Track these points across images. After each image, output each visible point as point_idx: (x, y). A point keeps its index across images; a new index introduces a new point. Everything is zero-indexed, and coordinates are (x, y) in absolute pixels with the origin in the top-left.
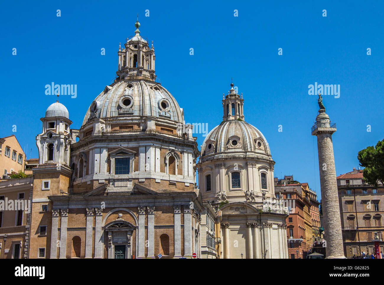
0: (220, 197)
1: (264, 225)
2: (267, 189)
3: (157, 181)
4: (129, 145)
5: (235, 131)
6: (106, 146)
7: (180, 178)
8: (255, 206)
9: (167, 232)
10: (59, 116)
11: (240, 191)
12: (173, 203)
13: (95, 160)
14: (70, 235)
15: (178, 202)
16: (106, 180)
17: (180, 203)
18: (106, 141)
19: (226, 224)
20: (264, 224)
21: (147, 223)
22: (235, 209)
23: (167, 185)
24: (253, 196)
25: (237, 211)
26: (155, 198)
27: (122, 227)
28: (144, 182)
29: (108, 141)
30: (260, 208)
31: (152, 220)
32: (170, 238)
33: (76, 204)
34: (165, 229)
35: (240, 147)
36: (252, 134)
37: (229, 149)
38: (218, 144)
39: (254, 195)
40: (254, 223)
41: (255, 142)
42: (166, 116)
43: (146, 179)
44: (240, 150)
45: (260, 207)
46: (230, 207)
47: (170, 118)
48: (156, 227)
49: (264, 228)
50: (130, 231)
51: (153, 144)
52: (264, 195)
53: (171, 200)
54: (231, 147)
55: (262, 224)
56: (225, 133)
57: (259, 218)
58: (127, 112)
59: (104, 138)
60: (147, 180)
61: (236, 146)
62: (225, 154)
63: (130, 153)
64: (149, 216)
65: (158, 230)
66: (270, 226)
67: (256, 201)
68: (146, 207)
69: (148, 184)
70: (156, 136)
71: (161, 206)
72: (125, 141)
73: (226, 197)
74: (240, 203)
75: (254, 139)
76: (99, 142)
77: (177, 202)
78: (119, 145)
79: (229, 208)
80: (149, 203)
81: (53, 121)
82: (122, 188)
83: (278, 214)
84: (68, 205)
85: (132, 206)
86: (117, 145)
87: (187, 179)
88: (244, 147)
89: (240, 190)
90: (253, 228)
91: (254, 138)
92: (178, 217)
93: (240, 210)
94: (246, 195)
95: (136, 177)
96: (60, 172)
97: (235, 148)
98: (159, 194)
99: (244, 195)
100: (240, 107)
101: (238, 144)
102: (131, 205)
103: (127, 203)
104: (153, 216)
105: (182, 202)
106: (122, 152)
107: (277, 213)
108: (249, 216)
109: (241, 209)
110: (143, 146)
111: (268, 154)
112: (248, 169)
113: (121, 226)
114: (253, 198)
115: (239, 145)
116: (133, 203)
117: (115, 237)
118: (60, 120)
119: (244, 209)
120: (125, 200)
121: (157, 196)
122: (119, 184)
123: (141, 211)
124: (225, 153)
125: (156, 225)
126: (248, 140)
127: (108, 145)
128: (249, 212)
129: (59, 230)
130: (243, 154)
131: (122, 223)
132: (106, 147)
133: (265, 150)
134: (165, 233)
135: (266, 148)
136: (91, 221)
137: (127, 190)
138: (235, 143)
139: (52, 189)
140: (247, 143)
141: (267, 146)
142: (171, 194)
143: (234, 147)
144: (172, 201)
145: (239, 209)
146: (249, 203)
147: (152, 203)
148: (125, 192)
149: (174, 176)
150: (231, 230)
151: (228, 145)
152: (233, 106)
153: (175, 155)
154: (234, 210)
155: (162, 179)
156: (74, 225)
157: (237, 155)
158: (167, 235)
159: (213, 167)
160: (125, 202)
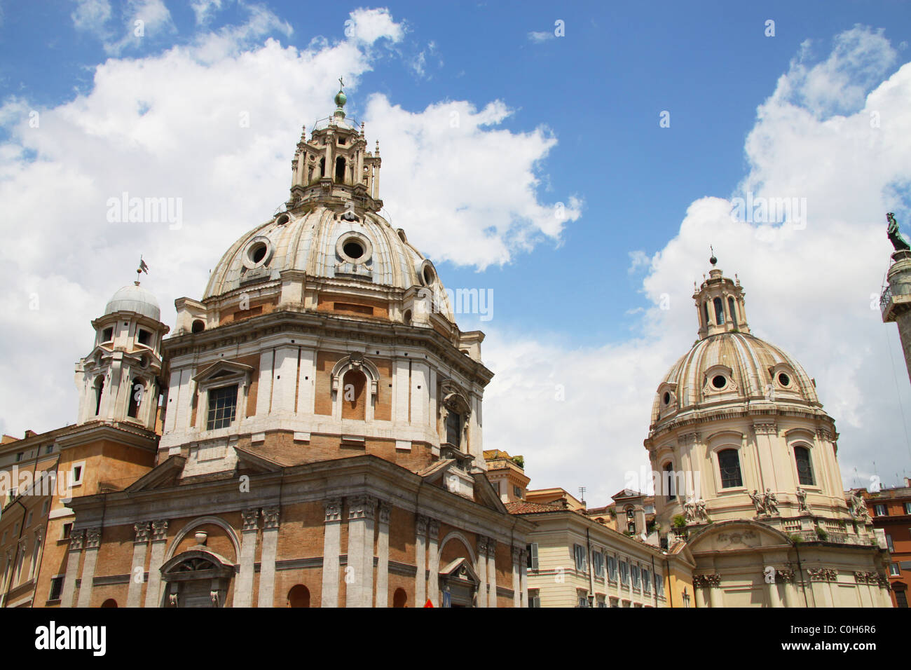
0: (689, 510)
1: (810, 576)
2: (816, 485)
3: (297, 437)
4: (240, 352)
5: (719, 357)
6: (191, 361)
7: (378, 429)
8: (779, 527)
9: (305, 579)
10: (119, 311)
11: (743, 494)
12: (323, 495)
13: (169, 400)
14: (98, 596)
15: (336, 489)
16: (183, 446)
17: (339, 491)
18: (194, 350)
19: (709, 577)
20: (809, 572)
21: (258, 555)
22: (731, 538)
23: (334, 448)
24: (773, 502)
25: (736, 543)
26: (282, 483)
27: (200, 568)
28: (263, 441)
29: (197, 350)
30: (794, 532)
31: (272, 546)
32: (311, 597)
33: (119, 516)
34: (302, 570)
35: (734, 389)
36: (763, 357)
37: (708, 396)
38: (681, 389)
39: (774, 500)
40: (781, 571)
41: (772, 375)
42: (357, 273)
43: (267, 433)
44: (735, 397)
45: (795, 530)
46: (718, 534)
47: (370, 279)
48: (279, 565)
49: (813, 584)
50: (217, 581)
51: (293, 341)
52: (801, 498)
53: (321, 485)
54: (712, 393)
55: (804, 573)
56: (697, 364)
57: (794, 558)
58: (257, 277)
59: (186, 341)
60: (270, 438)
61: (722, 389)
62: (698, 411)
63: (239, 372)
64: (266, 534)
65: (284, 574)
66: (828, 578)
67: (782, 515)
68: (260, 510)
69: (271, 446)
70: (298, 319)
71: (295, 503)
72: (232, 343)
73: (706, 510)
74: (739, 521)
75: (767, 368)
76: (180, 355)
77: (332, 489)
78: (220, 356)
79: (716, 536)
80: (267, 498)
81: (110, 326)
82: (213, 462)
83: (847, 546)
84: (103, 519)
85: (230, 510)
86: (215, 357)
87: (405, 431)
88: (743, 389)
89: (741, 491)
90: (781, 585)
91: (769, 367)
92: (332, 532)
93: (744, 539)
94: (753, 503)
95: (246, 432)
96: (104, 440)
97: (721, 394)
98: (286, 471)
99: (750, 502)
100: (735, 303)
101: (728, 382)
102: (229, 506)
103: (219, 503)
104: (275, 533)
105: (344, 487)
106: (223, 371)
107: (845, 543)
108: (765, 553)
109: (747, 537)
110: (268, 349)
111: (812, 401)
112: (756, 439)
113: (197, 567)
114: (774, 508)
115: (729, 385)
116: (233, 502)
117: (189, 599)
118: (124, 320)
119: (754, 536)
120: (217, 496)
121: (282, 475)
122: (208, 453)
123: (249, 520)
124: (699, 409)
125: (279, 559)
126: (750, 371)
127: (198, 358)
128: (765, 542)
129: (78, 582)
130: (742, 404)
131: (199, 556)
132: (193, 365)
133: (801, 392)
134: (300, 581)
135: (805, 387)
136: (141, 557)
137: (221, 469)
138: (719, 382)
139: (85, 482)
140: (750, 378)
141: (806, 383)
142: (316, 468)
143: (718, 393)
144: (323, 487)
145: (740, 537)
146: (764, 520)
147: (274, 497)
148: (218, 473)
149: (362, 422)
150: (726, 592)
151: (704, 390)
152: (718, 302)
153: (364, 367)
154: (729, 541)
155: (315, 431)
156: (109, 570)
157: (726, 409)
158: (304, 586)
159: (675, 443)
160: (215, 501)
